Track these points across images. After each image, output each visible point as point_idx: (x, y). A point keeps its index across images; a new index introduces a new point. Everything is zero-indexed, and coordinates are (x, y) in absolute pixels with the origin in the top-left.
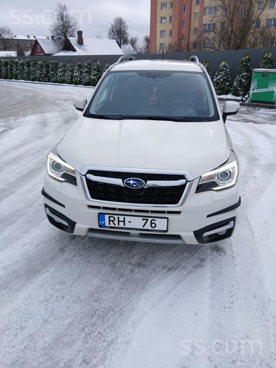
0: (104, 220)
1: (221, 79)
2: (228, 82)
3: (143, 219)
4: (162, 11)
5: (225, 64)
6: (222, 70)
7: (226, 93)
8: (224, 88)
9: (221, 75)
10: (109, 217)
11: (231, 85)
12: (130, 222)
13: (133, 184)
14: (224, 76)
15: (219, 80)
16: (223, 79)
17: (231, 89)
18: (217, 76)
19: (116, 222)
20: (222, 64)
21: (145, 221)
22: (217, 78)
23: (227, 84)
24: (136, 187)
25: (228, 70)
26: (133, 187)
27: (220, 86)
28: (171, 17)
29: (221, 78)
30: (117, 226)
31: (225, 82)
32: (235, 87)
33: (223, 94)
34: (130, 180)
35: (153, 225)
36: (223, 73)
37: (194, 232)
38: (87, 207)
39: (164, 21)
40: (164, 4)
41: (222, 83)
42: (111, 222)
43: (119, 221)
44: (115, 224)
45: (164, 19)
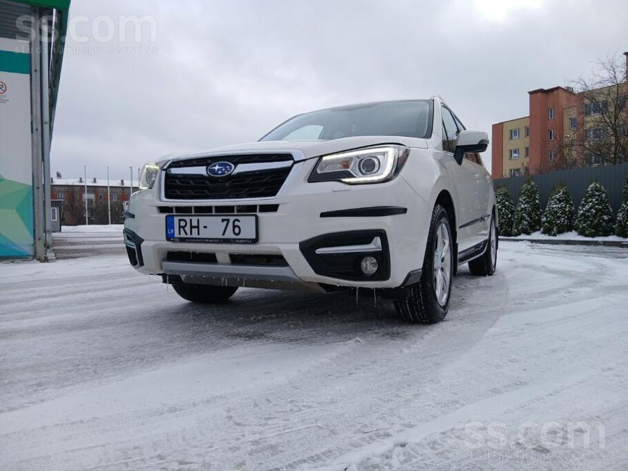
0: (173, 227)
1: (592, 210)
2: (607, 214)
3: (223, 220)
4: (512, 141)
5: (597, 185)
6: (592, 196)
7: (606, 235)
8: (599, 224)
9: (591, 204)
10: (180, 220)
11: (612, 220)
12: (205, 227)
13: (218, 170)
14: (597, 204)
15: (588, 211)
16: (596, 209)
17: (614, 226)
18: (584, 206)
19: (188, 229)
20: (591, 186)
21: (225, 222)
22: (584, 209)
23: (606, 217)
24: (221, 174)
25: (604, 195)
26: (218, 174)
27: (592, 221)
28: (527, 149)
29: (591, 208)
30: (189, 236)
31: (601, 215)
32: (620, 221)
33: (600, 236)
34: (215, 166)
35: (237, 230)
36: (594, 200)
37: (300, 243)
38: (156, 210)
39: (514, 155)
40: (515, 132)
41: (595, 216)
42: (182, 229)
43: (192, 227)
44: (186, 234)
45: (515, 152)
